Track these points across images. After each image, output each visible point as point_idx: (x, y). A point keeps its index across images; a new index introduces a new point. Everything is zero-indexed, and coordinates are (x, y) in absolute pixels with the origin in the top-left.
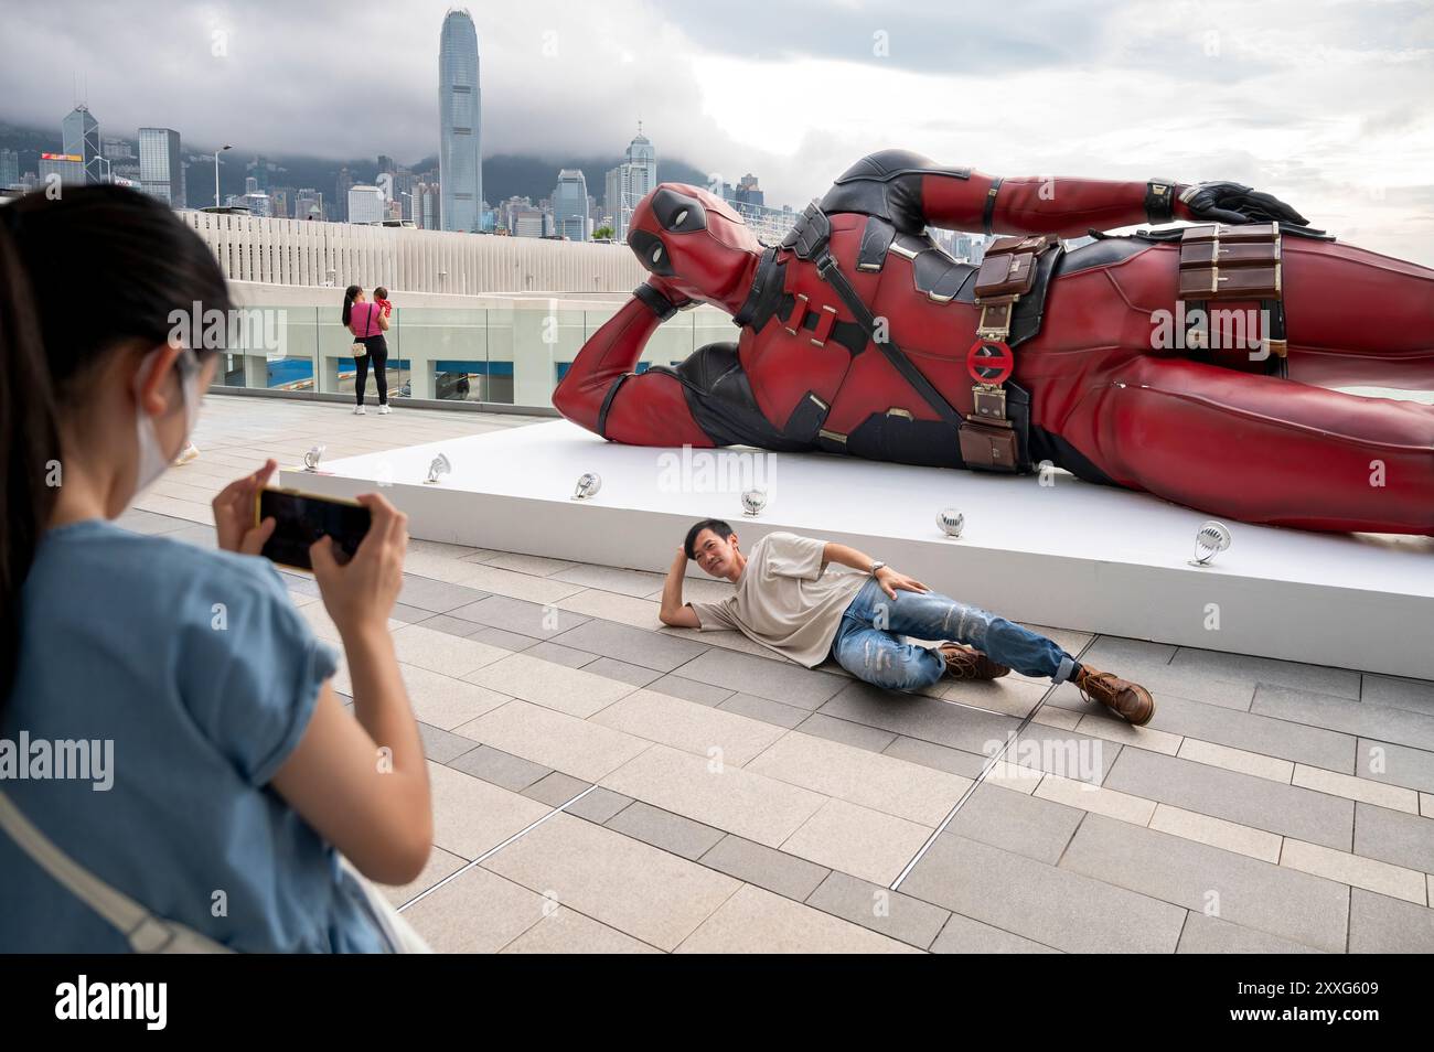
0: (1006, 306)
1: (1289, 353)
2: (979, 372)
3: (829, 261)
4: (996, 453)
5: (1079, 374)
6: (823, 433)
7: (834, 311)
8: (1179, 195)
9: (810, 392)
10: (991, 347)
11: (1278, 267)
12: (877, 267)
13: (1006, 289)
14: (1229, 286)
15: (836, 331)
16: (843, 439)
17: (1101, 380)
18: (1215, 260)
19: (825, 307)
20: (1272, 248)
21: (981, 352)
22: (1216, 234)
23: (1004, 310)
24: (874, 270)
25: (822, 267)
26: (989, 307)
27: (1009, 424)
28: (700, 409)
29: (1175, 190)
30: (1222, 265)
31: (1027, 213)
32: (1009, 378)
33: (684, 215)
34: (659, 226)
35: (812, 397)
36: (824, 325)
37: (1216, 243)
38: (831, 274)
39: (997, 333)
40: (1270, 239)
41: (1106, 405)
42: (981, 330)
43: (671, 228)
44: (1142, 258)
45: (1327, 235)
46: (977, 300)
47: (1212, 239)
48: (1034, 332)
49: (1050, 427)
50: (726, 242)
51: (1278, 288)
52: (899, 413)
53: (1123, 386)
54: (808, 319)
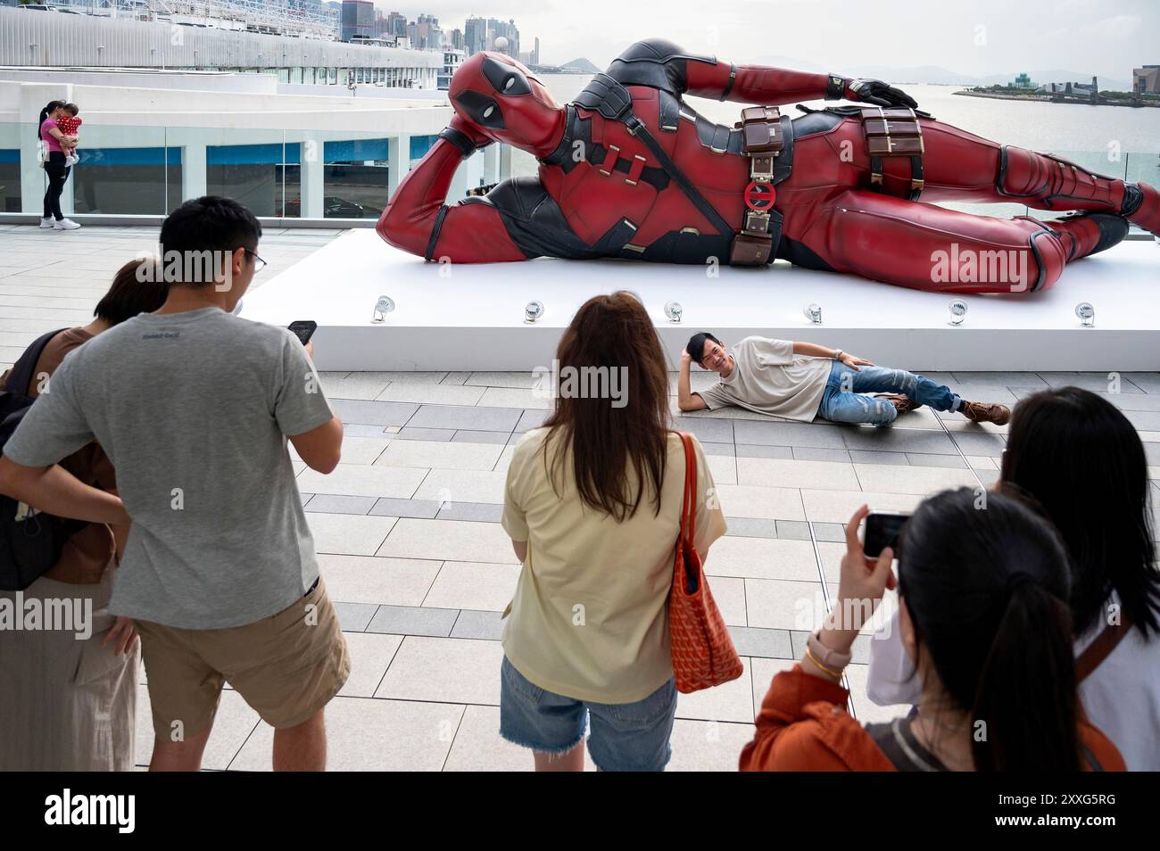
0: (769, 159)
1: (925, 187)
2: (753, 203)
3: (639, 123)
4: (758, 255)
5: (812, 204)
6: (628, 246)
7: (644, 159)
8: (849, 86)
9: (624, 218)
10: (762, 186)
11: (921, 138)
12: (675, 128)
13: (770, 148)
14: (898, 149)
15: (646, 174)
16: (642, 250)
17: (829, 205)
18: (887, 132)
19: (636, 156)
20: (916, 125)
21: (754, 189)
22: (883, 115)
23: (767, 161)
24: (672, 131)
25: (633, 127)
26: (756, 159)
27: (770, 236)
28: (517, 232)
29: (846, 82)
30: (892, 135)
31: (753, 89)
32: (773, 207)
33: (512, 81)
34: (493, 89)
35: (626, 222)
36: (637, 170)
37: (885, 120)
38: (642, 131)
39: (765, 177)
40: (910, 119)
41: (835, 222)
42: (754, 175)
43: (504, 92)
44: (842, 128)
45: (931, 117)
46: (749, 154)
47: (881, 118)
48: (788, 175)
49: (792, 236)
50: (547, 103)
51: (923, 151)
52: (690, 230)
53: (845, 210)
54: (622, 164)
